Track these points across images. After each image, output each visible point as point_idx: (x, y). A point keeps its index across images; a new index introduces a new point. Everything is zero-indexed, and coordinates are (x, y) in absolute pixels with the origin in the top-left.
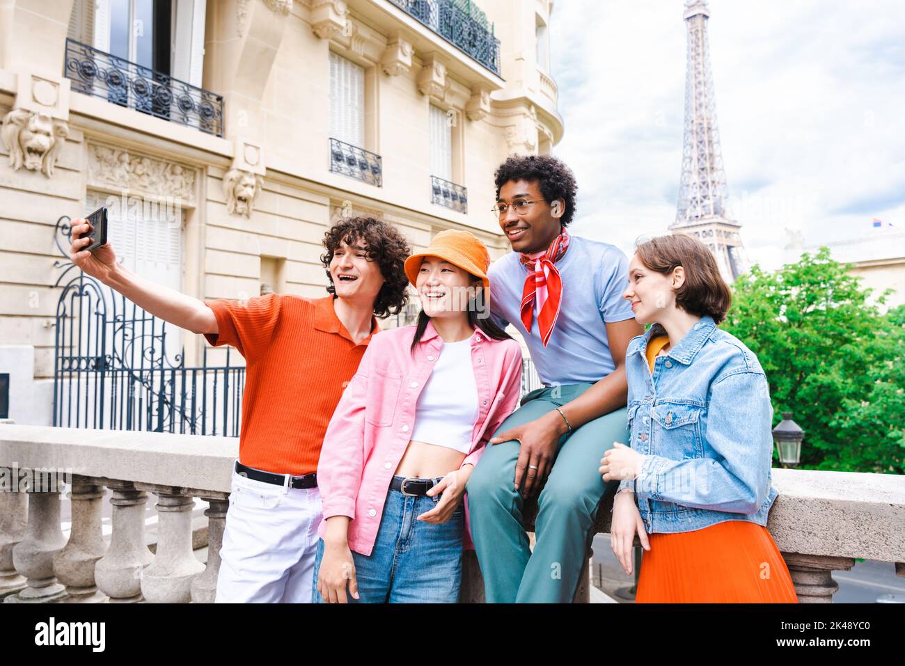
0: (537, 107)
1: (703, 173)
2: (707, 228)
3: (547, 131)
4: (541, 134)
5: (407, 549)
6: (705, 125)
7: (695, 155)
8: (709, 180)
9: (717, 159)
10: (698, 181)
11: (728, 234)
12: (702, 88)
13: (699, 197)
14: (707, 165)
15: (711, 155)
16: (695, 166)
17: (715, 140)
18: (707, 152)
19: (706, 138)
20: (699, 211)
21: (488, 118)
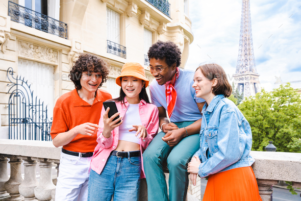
0: (184, 29)
1: (246, 56)
2: (247, 76)
3: (187, 38)
4: (185, 39)
5: (119, 176)
6: (247, 38)
7: (243, 49)
8: (248, 58)
9: (251, 51)
10: (244, 59)
11: (254, 78)
12: (247, 24)
13: (244, 64)
14: (248, 53)
15: (249, 49)
16: (243, 53)
17: (251, 43)
18: (248, 48)
19: (247, 43)
20: (244, 70)
21: (166, 33)
